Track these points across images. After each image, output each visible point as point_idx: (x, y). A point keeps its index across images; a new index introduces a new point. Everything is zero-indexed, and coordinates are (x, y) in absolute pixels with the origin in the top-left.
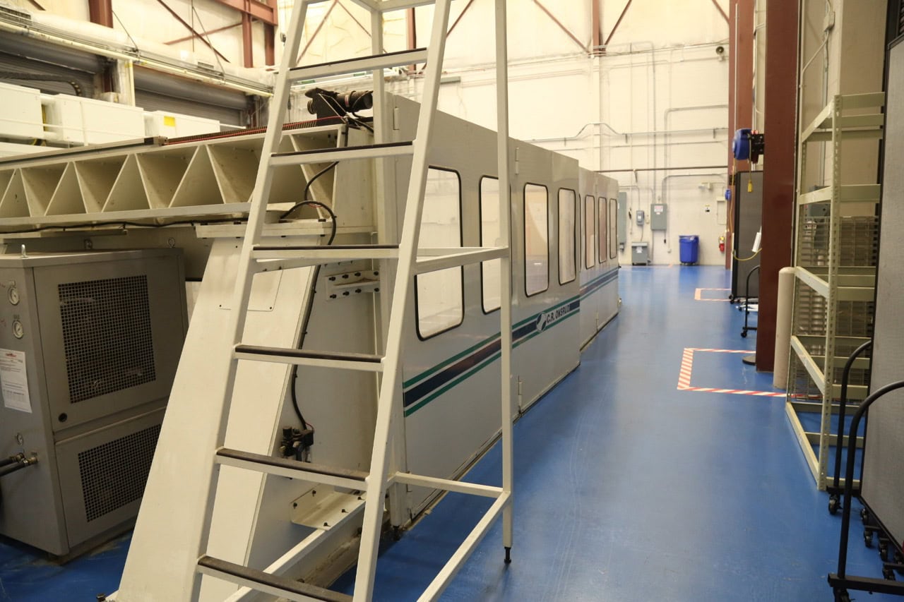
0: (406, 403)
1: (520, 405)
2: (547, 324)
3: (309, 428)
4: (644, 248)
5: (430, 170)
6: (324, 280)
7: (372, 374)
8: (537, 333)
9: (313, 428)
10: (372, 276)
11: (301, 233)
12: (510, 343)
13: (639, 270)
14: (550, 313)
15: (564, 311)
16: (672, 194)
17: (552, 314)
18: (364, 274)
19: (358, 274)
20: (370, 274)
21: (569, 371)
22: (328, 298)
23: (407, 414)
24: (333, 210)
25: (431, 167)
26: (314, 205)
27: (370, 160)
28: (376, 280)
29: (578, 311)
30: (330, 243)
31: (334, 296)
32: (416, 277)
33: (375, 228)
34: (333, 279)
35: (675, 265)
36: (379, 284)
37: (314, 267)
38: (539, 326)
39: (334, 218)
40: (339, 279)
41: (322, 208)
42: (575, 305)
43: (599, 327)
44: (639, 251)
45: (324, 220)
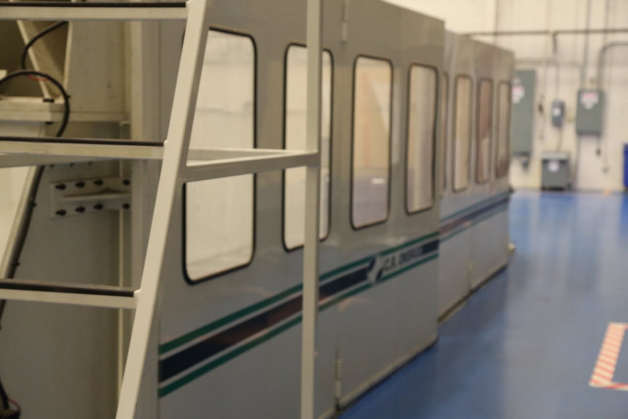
0: (163, 375)
1: (338, 393)
2: (385, 274)
3: (13, 407)
4: (563, 163)
5: (211, 33)
6: (48, 188)
7: (113, 312)
8: (368, 286)
9: (19, 407)
10: (120, 185)
11: (16, 117)
12: (316, 303)
13: (554, 201)
14: (389, 256)
15: (411, 255)
16: (614, 73)
17: (394, 258)
18: (108, 183)
19: (99, 183)
20: (118, 183)
21: (418, 348)
22: (53, 214)
23: (163, 393)
24: (65, 86)
25: (212, 29)
26: (33, 76)
27: (122, 24)
28: (126, 192)
29: (436, 256)
30: (60, 133)
31: (62, 213)
32: (184, 187)
33: (127, 116)
34: (61, 187)
35: (614, 193)
36: (130, 198)
37: (33, 169)
38: (372, 276)
39: (67, 97)
40: (71, 187)
41: (49, 82)
42: (430, 247)
43: (474, 285)
44: (554, 167)
45: (52, 101)
